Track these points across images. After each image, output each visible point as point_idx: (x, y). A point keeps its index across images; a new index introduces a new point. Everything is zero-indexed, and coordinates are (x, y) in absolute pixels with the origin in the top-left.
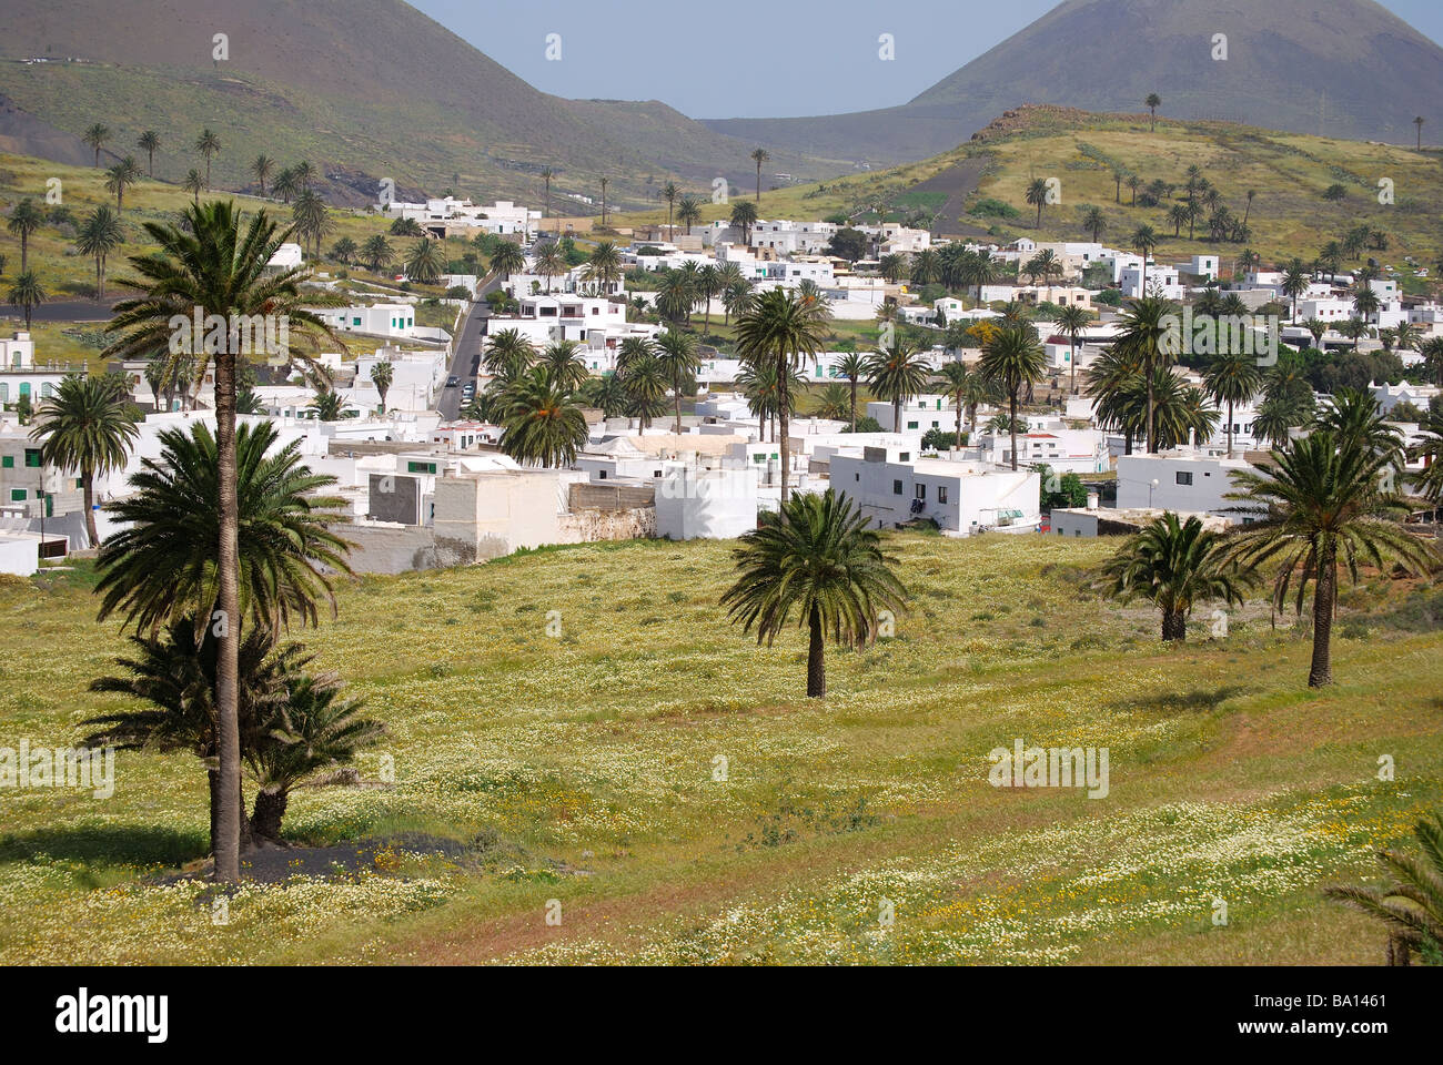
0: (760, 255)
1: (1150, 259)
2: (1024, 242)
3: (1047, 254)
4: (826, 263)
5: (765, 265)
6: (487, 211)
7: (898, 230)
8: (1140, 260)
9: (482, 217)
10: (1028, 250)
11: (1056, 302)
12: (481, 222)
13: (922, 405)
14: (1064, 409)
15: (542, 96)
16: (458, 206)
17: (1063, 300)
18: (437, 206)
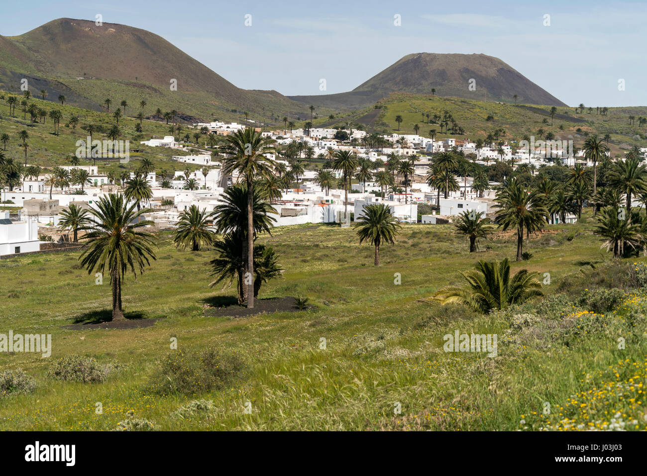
0: (314, 139)
1: (434, 140)
2: (395, 135)
3: (403, 139)
4: (334, 142)
5: (315, 142)
6: (229, 125)
7: (355, 131)
8: (431, 140)
9: (228, 127)
10: (396, 137)
11: (405, 153)
12: (228, 129)
13: (369, 185)
14: (411, 187)
15: (239, 89)
16: (219, 124)
17: (407, 153)
18: (213, 124)
